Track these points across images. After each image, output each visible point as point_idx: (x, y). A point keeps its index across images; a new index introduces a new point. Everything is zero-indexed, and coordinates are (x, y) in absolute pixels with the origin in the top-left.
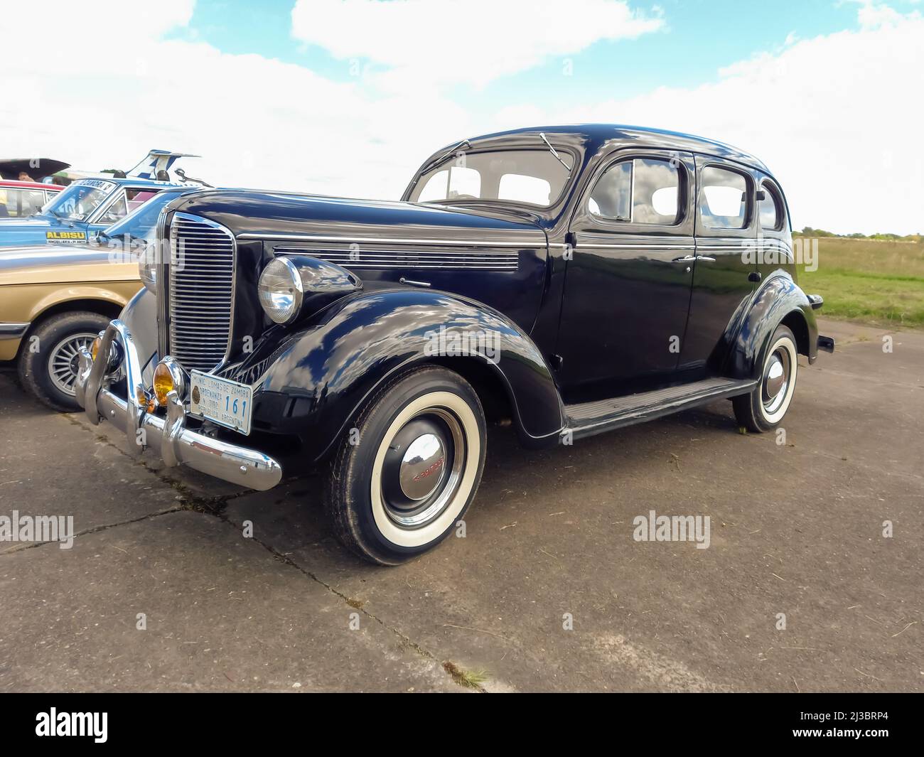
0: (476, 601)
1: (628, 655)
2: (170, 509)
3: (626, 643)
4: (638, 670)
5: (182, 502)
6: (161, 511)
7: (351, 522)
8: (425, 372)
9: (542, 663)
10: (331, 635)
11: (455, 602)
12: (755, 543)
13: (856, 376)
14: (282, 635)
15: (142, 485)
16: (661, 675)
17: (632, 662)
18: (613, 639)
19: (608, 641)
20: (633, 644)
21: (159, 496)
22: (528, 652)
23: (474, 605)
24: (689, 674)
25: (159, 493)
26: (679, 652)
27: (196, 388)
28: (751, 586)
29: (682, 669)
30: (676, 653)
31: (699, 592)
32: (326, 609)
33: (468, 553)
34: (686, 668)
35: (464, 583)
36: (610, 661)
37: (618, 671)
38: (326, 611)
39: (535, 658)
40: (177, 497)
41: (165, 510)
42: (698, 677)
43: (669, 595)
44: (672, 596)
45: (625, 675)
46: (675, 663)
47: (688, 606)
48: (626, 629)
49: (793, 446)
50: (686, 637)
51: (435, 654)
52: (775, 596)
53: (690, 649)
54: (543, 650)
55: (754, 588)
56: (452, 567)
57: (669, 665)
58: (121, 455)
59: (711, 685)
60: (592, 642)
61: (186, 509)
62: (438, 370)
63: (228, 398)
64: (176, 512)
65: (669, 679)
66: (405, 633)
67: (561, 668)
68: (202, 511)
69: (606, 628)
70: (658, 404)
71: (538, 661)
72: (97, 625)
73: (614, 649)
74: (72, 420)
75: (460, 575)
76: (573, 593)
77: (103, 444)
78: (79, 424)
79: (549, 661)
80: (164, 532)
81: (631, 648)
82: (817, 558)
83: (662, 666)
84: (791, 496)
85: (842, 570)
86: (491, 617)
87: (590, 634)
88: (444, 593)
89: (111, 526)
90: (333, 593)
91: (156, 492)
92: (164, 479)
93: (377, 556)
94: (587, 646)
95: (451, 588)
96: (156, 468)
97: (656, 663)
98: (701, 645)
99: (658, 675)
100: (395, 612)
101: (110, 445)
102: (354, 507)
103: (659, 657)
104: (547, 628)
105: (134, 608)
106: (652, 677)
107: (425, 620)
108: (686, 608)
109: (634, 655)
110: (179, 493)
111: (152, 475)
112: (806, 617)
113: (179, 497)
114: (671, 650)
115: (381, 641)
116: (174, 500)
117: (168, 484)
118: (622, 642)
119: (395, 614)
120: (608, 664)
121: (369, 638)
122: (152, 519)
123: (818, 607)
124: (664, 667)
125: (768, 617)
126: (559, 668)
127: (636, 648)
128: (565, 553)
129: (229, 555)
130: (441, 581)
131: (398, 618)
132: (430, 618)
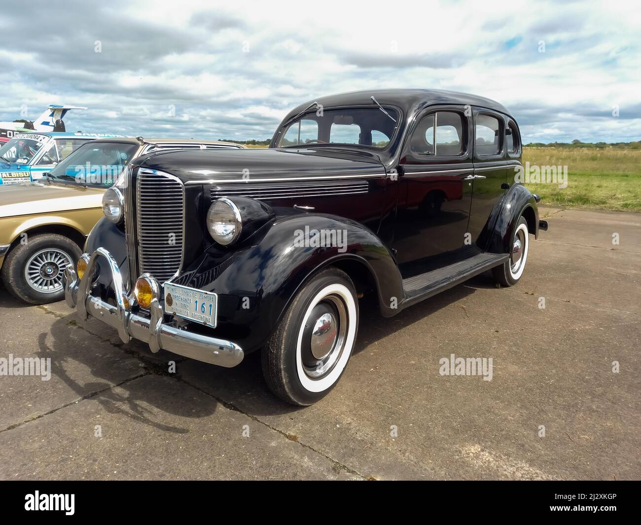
0: (373, 428)
1: (487, 459)
2: (139, 374)
3: (482, 450)
4: (498, 470)
5: (145, 368)
6: (132, 376)
7: (284, 380)
8: (324, 272)
9: (433, 471)
10: (284, 463)
11: (359, 430)
12: (537, 368)
13: (552, 242)
14: (250, 467)
15: (112, 358)
16: (514, 472)
17: (492, 464)
18: (475, 449)
19: (470, 450)
20: (487, 450)
21: (127, 365)
22: (421, 463)
23: (373, 431)
24: (531, 470)
25: (126, 363)
26: (519, 453)
27: (169, 295)
28: (546, 399)
29: (526, 466)
30: (517, 454)
31: (516, 408)
32: (273, 444)
33: (354, 391)
34: (528, 466)
35: (360, 415)
36: (477, 465)
37: (485, 472)
38: (274, 445)
39: (427, 468)
40: (140, 365)
41: (135, 376)
42: (538, 471)
43: (497, 411)
44: (499, 411)
45: (490, 475)
46: (519, 462)
47: (512, 418)
48: (479, 440)
49: (533, 294)
50: (520, 442)
51: (360, 472)
52: (564, 405)
53: (525, 451)
54: (430, 461)
55: (548, 401)
56: (347, 403)
57: (516, 464)
58: (90, 335)
59: (548, 476)
60: (460, 452)
61: (151, 374)
62: (331, 269)
63: (196, 302)
64: (144, 377)
65: (521, 475)
66: (334, 457)
67: (447, 474)
68: (161, 374)
69: (465, 440)
70: (456, 276)
71: (430, 470)
72: (115, 472)
73: (477, 456)
74: (46, 310)
75: (355, 409)
76: (434, 416)
77: (75, 328)
78: (53, 313)
79: (437, 469)
80: (140, 393)
81: (487, 454)
82: (579, 374)
83: (512, 466)
84: (545, 331)
85: (598, 382)
86: (387, 439)
87: (457, 446)
88: (350, 424)
89: (100, 392)
90: (274, 431)
91: (125, 362)
92: (127, 352)
93: (300, 401)
94: (458, 455)
95: (353, 419)
96: (118, 343)
97: (507, 463)
98: (531, 447)
99: (512, 472)
100: (322, 441)
101: (80, 327)
102: (286, 370)
103: (508, 459)
104: (427, 444)
105: (138, 455)
106: (508, 474)
107: (343, 446)
108: (511, 420)
109: (491, 459)
110: (141, 362)
111: (117, 349)
112: (589, 419)
113: (142, 365)
114: (513, 453)
115: (320, 465)
116: (139, 367)
117: (130, 355)
118: (480, 450)
119: (322, 443)
120: (476, 467)
121: (311, 464)
122: (128, 384)
123: (594, 411)
124: (514, 466)
125: (565, 421)
126: (446, 474)
127: (490, 453)
128: (418, 386)
129: (192, 407)
130: (344, 414)
131: (325, 446)
132: (346, 444)
